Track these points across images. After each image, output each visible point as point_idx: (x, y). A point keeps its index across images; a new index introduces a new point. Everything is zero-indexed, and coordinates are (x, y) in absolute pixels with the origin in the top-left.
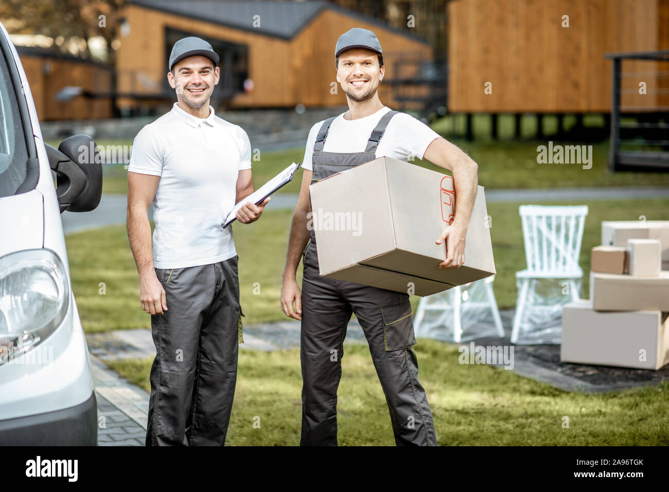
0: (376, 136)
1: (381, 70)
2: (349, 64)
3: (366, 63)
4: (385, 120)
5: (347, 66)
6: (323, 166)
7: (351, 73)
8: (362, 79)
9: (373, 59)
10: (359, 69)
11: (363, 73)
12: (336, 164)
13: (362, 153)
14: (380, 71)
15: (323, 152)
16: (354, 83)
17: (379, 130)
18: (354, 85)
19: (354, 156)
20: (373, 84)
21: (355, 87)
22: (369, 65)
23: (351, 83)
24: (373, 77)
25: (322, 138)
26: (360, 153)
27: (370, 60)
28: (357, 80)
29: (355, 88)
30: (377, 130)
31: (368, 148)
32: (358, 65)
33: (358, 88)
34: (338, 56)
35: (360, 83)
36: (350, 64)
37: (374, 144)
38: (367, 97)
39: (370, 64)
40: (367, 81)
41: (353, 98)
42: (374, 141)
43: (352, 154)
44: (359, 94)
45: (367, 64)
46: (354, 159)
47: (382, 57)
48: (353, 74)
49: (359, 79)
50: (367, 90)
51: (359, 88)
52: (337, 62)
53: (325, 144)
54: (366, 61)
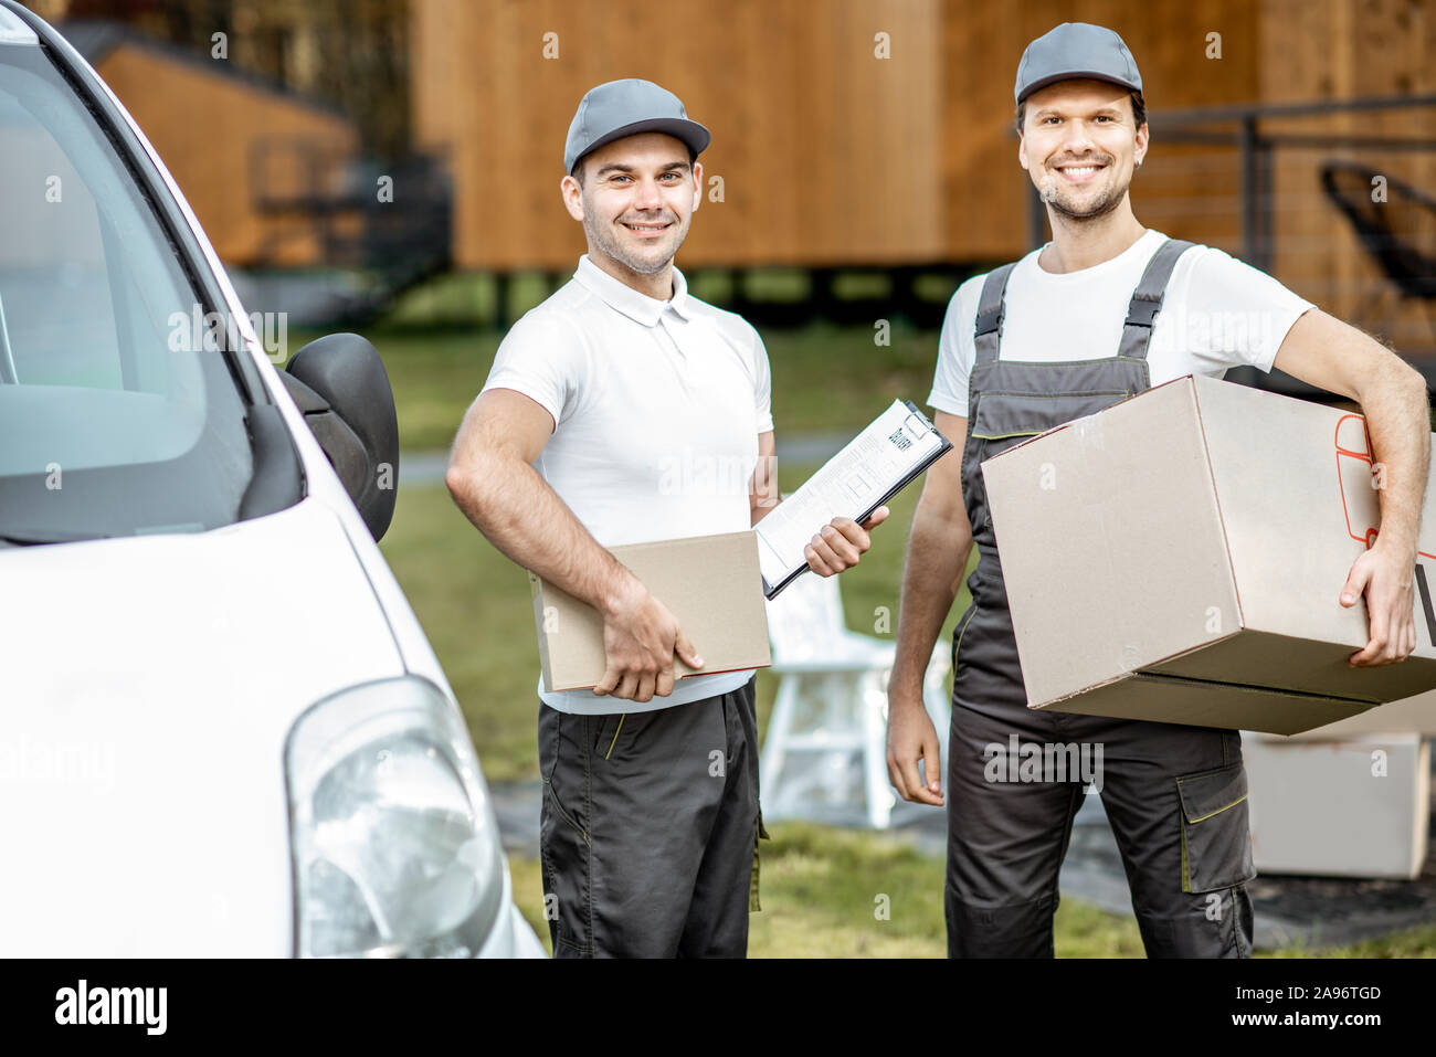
0: (1144, 309)
1: (1140, 134)
2: (1055, 121)
3: (1101, 118)
4: (1161, 267)
5: (1050, 124)
6: (1003, 398)
7: (1061, 145)
8: (1090, 161)
9: (1121, 107)
10: (1081, 136)
11: (1091, 146)
12: (1040, 390)
13: (1111, 360)
14: (1137, 138)
15: (1000, 362)
16: (1067, 170)
17: (1151, 295)
18: (1069, 178)
19: (1088, 369)
20: (1121, 174)
21: (1069, 182)
22: (1108, 123)
23: (1060, 169)
24: (1119, 156)
25: (990, 323)
26: (1104, 360)
27: (1111, 111)
28: (1074, 162)
29: (1071, 186)
30: (1143, 293)
31: (1128, 345)
32: (1077, 124)
33: (1077, 185)
34: (1023, 99)
35: (1083, 170)
36: (1057, 119)
37: (1141, 332)
38: (1103, 209)
39: (1111, 119)
40: (1100, 167)
41: (1064, 210)
42: (1141, 325)
43: (1084, 363)
44: (1081, 201)
45: (1103, 119)
46: (1090, 376)
47: (1142, 102)
48: (1066, 147)
49: (1081, 162)
50: (1102, 189)
51: (1080, 186)
52: (1022, 114)
53: (1002, 340)
54: (1099, 112)
